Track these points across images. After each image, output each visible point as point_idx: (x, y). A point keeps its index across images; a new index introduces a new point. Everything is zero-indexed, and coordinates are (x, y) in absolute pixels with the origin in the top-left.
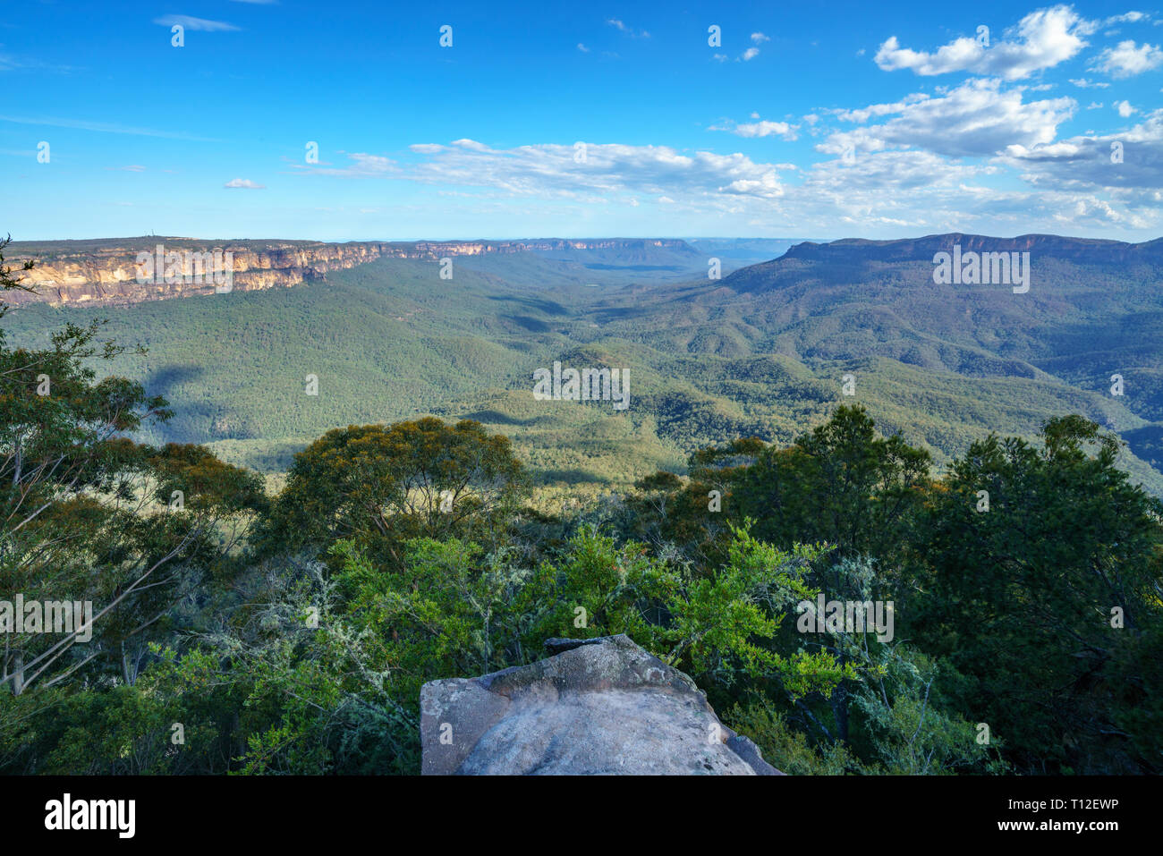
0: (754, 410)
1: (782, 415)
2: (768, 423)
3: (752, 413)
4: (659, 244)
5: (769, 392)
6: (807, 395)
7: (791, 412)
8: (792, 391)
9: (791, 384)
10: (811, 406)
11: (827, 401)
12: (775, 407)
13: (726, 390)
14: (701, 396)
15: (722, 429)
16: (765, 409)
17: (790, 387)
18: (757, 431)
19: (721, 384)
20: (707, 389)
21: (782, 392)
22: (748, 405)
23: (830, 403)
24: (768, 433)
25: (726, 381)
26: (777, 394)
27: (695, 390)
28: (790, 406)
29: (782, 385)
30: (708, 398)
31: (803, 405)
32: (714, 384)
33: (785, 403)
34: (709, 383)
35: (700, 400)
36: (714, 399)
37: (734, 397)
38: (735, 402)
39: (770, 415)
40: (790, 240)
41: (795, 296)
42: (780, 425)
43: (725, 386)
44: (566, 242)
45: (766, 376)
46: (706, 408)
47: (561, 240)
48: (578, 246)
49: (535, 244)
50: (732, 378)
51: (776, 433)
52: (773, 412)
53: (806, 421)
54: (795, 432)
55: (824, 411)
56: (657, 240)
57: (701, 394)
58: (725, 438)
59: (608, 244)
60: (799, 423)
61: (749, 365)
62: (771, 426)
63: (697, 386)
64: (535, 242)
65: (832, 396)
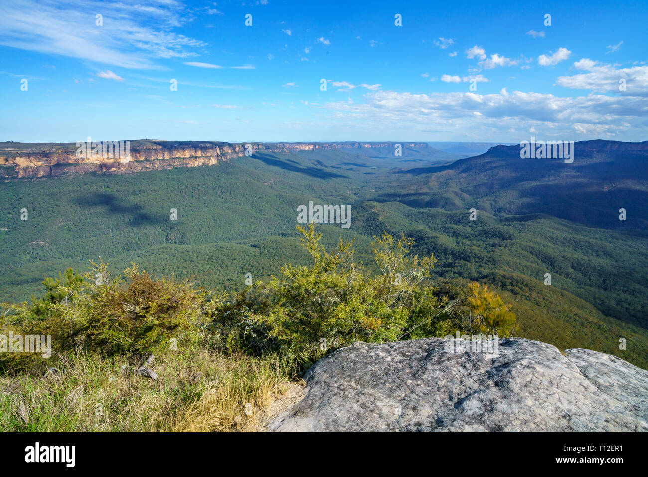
0: (462, 243)
1: (478, 246)
2: (469, 251)
3: (460, 244)
4: (413, 145)
5: (472, 232)
6: (495, 235)
7: (484, 245)
8: (486, 233)
9: (485, 228)
10: (497, 242)
11: (507, 240)
12: (474, 242)
13: (446, 230)
14: (431, 233)
15: (441, 253)
16: (468, 242)
17: (485, 230)
18: (462, 255)
19: (443, 226)
20: (435, 229)
21: (480, 233)
22: (459, 240)
23: (509, 241)
24: (469, 257)
25: (446, 225)
26: (476, 234)
27: (427, 229)
28: (484, 241)
29: (479, 229)
30: (434, 234)
31: (491, 241)
32: (439, 226)
33: (481, 239)
34: (436, 226)
35: (430, 236)
36: (438, 235)
37: (451, 234)
38: (450, 237)
39: (471, 246)
40: (491, 143)
41: (492, 176)
42: (477, 252)
43: (446, 228)
44: (359, 143)
45: (471, 223)
46: (433, 240)
47: (357, 142)
48: (366, 146)
49: (343, 144)
50: (450, 223)
51: (474, 257)
52: (473, 245)
53: (493, 251)
54: (485, 257)
55: (505, 245)
56: (412, 143)
57: (431, 232)
58: (443, 258)
59: (384, 145)
60: (488, 252)
61: (461, 216)
62: (471, 252)
63: (429, 227)
64: (343, 143)
65: (510, 237)
